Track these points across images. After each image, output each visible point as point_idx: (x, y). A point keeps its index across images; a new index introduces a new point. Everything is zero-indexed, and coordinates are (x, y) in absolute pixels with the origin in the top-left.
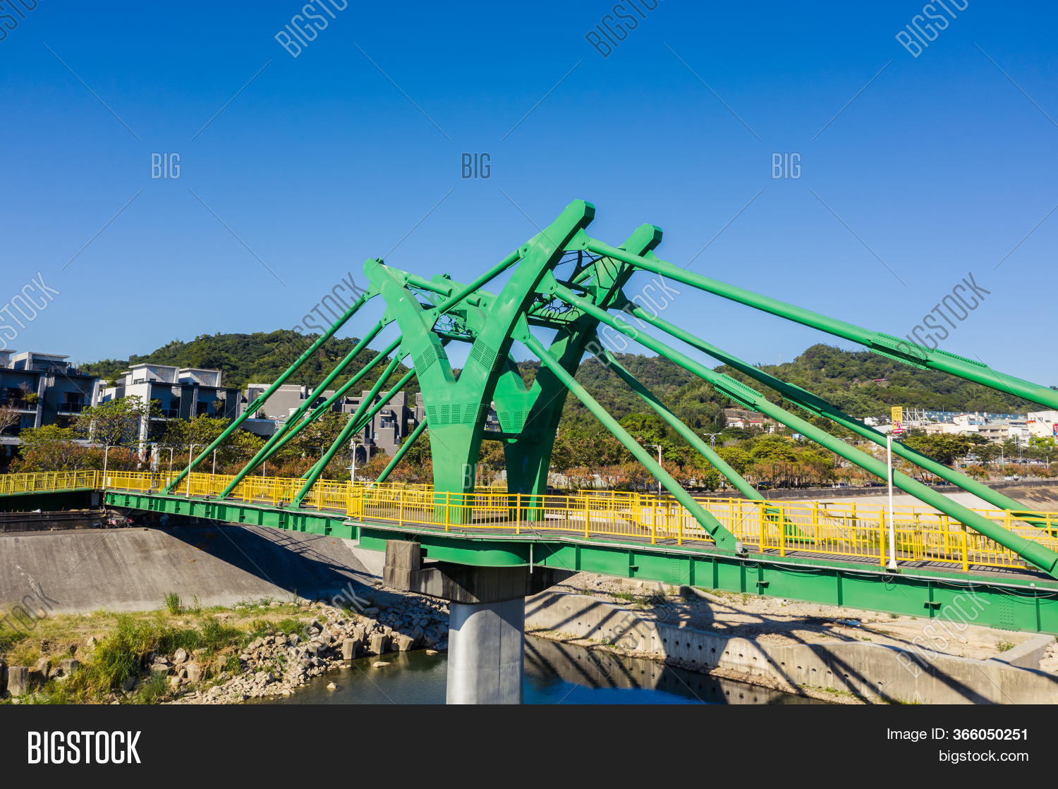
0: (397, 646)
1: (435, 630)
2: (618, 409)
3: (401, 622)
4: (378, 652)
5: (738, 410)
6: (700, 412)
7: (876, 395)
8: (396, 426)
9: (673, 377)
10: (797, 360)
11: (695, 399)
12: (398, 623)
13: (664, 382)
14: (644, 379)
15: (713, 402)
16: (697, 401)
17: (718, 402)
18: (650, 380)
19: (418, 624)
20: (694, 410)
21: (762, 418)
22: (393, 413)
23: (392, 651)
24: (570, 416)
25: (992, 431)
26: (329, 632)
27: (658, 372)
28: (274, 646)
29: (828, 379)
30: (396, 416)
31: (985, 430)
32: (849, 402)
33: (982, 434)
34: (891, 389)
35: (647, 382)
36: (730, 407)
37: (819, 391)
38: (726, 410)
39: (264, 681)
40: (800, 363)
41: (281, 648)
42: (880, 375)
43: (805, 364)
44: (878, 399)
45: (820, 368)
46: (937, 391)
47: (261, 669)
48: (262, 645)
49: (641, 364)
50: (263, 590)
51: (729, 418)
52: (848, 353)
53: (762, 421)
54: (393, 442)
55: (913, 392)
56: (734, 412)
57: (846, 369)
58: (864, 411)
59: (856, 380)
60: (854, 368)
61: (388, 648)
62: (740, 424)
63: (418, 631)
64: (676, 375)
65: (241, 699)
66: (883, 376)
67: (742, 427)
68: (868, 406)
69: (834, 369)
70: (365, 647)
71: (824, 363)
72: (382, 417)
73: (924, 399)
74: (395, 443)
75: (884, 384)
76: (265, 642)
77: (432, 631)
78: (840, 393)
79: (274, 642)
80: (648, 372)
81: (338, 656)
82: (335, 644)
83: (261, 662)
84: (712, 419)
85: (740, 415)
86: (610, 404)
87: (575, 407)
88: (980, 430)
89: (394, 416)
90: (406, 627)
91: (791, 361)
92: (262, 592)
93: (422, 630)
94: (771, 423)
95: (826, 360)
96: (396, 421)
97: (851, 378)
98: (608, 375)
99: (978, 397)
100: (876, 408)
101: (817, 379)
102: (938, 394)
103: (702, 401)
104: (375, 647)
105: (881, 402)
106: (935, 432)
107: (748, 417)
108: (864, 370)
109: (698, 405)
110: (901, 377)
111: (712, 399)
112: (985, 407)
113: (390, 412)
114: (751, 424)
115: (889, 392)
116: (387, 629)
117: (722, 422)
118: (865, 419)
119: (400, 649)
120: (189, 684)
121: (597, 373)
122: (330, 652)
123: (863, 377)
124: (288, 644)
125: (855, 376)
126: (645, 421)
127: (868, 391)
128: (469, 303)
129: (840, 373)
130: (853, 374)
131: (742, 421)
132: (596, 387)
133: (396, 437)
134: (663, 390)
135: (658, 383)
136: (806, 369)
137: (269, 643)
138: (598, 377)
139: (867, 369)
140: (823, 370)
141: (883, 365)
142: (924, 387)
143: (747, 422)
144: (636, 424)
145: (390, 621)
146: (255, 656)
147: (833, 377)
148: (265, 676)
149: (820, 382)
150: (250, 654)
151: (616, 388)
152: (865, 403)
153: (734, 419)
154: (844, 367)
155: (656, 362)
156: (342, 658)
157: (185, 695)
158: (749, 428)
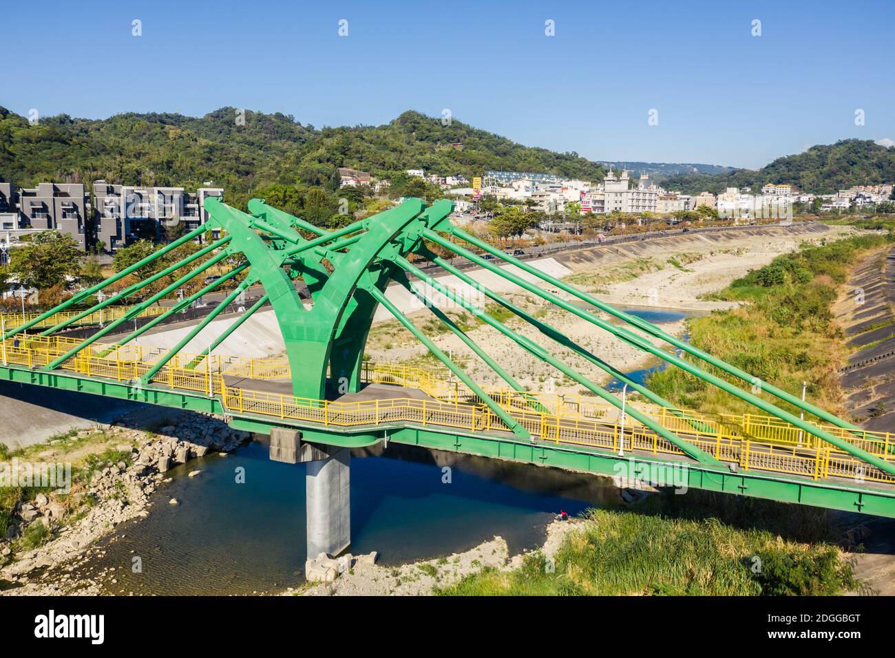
0: (196, 453)
1: (219, 435)
2: (243, 164)
3: (195, 435)
4: (184, 461)
5: (350, 170)
6: (319, 171)
7: (454, 158)
8: (79, 217)
9: (289, 134)
10: (393, 122)
11: (314, 160)
12: (193, 436)
13: (280, 138)
14: (264, 134)
15: (329, 163)
16: (316, 162)
17: (333, 162)
18: (268, 135)
19: (207, 433)
20: (314, 170)
21: (369, 177)
22: (74, 205)
23: (192, 458)
24: (201, 171)
25: (540, 196)
26: (145, 454)
27: (276, 129)
28: (111, 476)
29: (418, 142)
30: (78, 207)
31: (536, 196)
32: (434, 164)
33: (533, 199)
34: (465, 153)
35: (266, 138)
36: (343, 167)
37: (413, 153)
38: (340, 169)
39: (119, 507)
40: (395, 127)
41: (117, 477)
42: (456, 140)
43: (400, 128)
44: (456, 161)
45: (412, 132)
46: (497, 154)
47: (110, 497)
48: (102, 477)
49: (260, 121)
50: (63, 420)
51: (342, 177)
52: (432, 120)
53: (369, 179)
54: (78, 231)
55: (481, 155)
56: (346, 172)
57: (432, 134)
58: (446, 171)
59: (439, 143)
60: (437, 133)
61: (190, 456)
62: (352, 183)
63: (209, 439)
64: (292, 132)
65: (111, 527)
66: (459, 141)
67: (354, 186)
68: (450, 168)
69: (423, 133)
70: (173, 459)
71: (414, 128)
72: (64, 209)
73: (488, 161)
74: (80, 233)
75: (459, 148)
76: (104, 475)
77: (217, 437)
78: (428, 156)
79: (110, 472)
80: (266, 128)
81: (156, 471)
82: (153, 463)
83: (107, 491)
84: (329, 178)
85: (352, 174)
86: (236, 159)
87: (203, 162)
88: (533, 196)
89: (75, 208)
90: (199, 438)
91: (388, 124)
92: (63, 423)
93: (211, 438)
94: (376, 181)
95: (416, 125)
96: (78, 212)
97: (435, 142)
98: (230, 130)
99: (525, 159)
100: (455, 169)
101: (410, 142)
102: (498, 157)
103: (320, 162)
104: (180, 458)
105: (458, 163)
106: (502, 197)
107: (358, 176)
108: (445, 135)
109: (318, 166)
110: (472, 142)
111: (328, 160)
112: (529, 168)
113: (71, 204)
114: (362, 182)
115: (464, 155)
116: (186, 443)
117: (338, 181)
118: (447, 178)
119: (198, 455)
120: (56, 521)
121: (220, 128)
122: (149, 470)
123: (444, 141)
124: (121, 472)
125: (439, 140)
126: (286, 192)
127: (449, 155)
128: (316, 253)
129: (427, 137)
130: (436, 139)
131: (353, 179)
132: (221, 142)
133: (79, 227)
134: (280, 145)
135: (276, 139)
136: (400, 133)
137: (107, 475)
138: (221, 132)
139: (447, 134)
140: (414, 134)
141: (459, 131)
142: (489, 151)
143: (359, 182)
144: (279, 194)
145: (187, 435)
146: (101, 487)
147: (421, 140)
148: (117, 503)
149: (412, 145)
150: (95, 487)
151: (239, 143)
152: (447, 165)
153: (346, 177)
154: (430, 132)
155: (273, 119)
156: (159, 472)
157: (60, 531)
158: (360, 186)
